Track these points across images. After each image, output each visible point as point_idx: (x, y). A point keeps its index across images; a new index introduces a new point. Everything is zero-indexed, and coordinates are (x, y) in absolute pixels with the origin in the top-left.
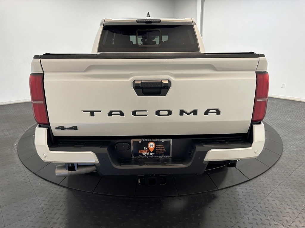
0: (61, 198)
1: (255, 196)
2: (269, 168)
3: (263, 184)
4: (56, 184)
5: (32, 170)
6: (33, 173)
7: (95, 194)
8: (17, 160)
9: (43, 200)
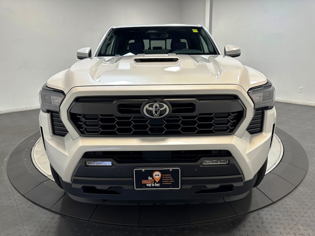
0: (51, 227)
1: (282, 224)
2: (295, 187)
3: (290, 207)
4: (47, 209)
5: (20, 191)
6: (22, 194)
7: (92, 221)
8: (5, 179)
9: (29, 231)
